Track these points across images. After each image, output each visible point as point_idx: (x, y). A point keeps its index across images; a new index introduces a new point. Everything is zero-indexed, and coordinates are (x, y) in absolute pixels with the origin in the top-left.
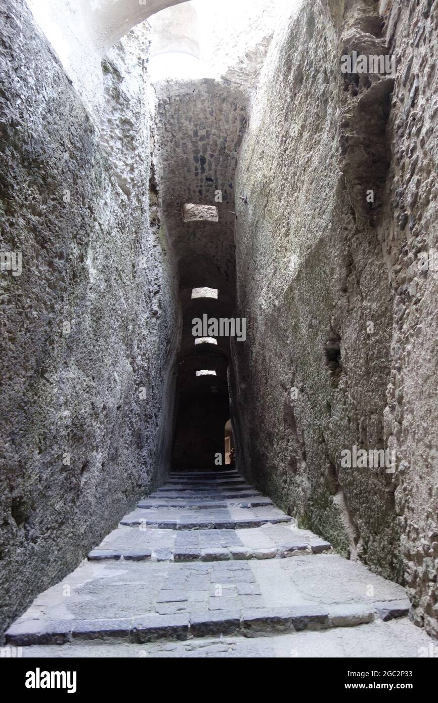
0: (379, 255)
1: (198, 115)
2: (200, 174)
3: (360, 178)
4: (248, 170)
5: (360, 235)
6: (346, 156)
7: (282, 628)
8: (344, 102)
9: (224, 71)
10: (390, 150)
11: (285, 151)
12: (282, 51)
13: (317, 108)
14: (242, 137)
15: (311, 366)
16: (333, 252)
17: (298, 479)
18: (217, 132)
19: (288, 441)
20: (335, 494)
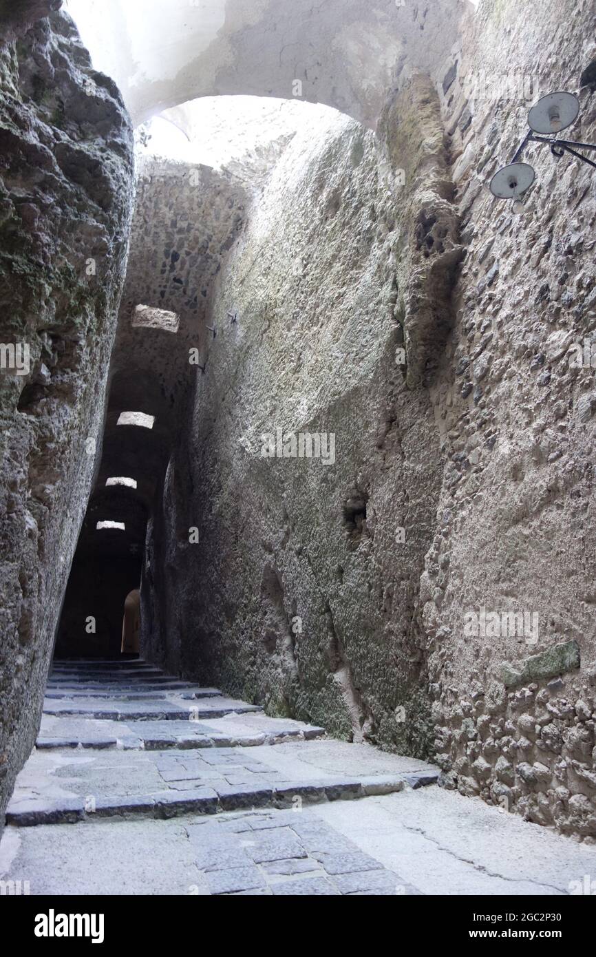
0: (431, 417)
1: (182, 203)
2: (167, 272)
3: (424, 339)
4: (242, 282)
5: (408, 393)
6: (415, 316)
7: (315, 798)
8: (416, 261)
9: (226, 162)
10: (455, 317)
11: (304, 276)
12: (312, 164)
13: (357, 243)
14: (233, 240)
15: (319, 525)
16: (371, 405)
17: (276, 659)
18: (201, 228)
19: (265, 613)
20: (335, 671)
